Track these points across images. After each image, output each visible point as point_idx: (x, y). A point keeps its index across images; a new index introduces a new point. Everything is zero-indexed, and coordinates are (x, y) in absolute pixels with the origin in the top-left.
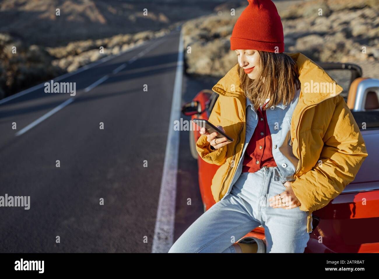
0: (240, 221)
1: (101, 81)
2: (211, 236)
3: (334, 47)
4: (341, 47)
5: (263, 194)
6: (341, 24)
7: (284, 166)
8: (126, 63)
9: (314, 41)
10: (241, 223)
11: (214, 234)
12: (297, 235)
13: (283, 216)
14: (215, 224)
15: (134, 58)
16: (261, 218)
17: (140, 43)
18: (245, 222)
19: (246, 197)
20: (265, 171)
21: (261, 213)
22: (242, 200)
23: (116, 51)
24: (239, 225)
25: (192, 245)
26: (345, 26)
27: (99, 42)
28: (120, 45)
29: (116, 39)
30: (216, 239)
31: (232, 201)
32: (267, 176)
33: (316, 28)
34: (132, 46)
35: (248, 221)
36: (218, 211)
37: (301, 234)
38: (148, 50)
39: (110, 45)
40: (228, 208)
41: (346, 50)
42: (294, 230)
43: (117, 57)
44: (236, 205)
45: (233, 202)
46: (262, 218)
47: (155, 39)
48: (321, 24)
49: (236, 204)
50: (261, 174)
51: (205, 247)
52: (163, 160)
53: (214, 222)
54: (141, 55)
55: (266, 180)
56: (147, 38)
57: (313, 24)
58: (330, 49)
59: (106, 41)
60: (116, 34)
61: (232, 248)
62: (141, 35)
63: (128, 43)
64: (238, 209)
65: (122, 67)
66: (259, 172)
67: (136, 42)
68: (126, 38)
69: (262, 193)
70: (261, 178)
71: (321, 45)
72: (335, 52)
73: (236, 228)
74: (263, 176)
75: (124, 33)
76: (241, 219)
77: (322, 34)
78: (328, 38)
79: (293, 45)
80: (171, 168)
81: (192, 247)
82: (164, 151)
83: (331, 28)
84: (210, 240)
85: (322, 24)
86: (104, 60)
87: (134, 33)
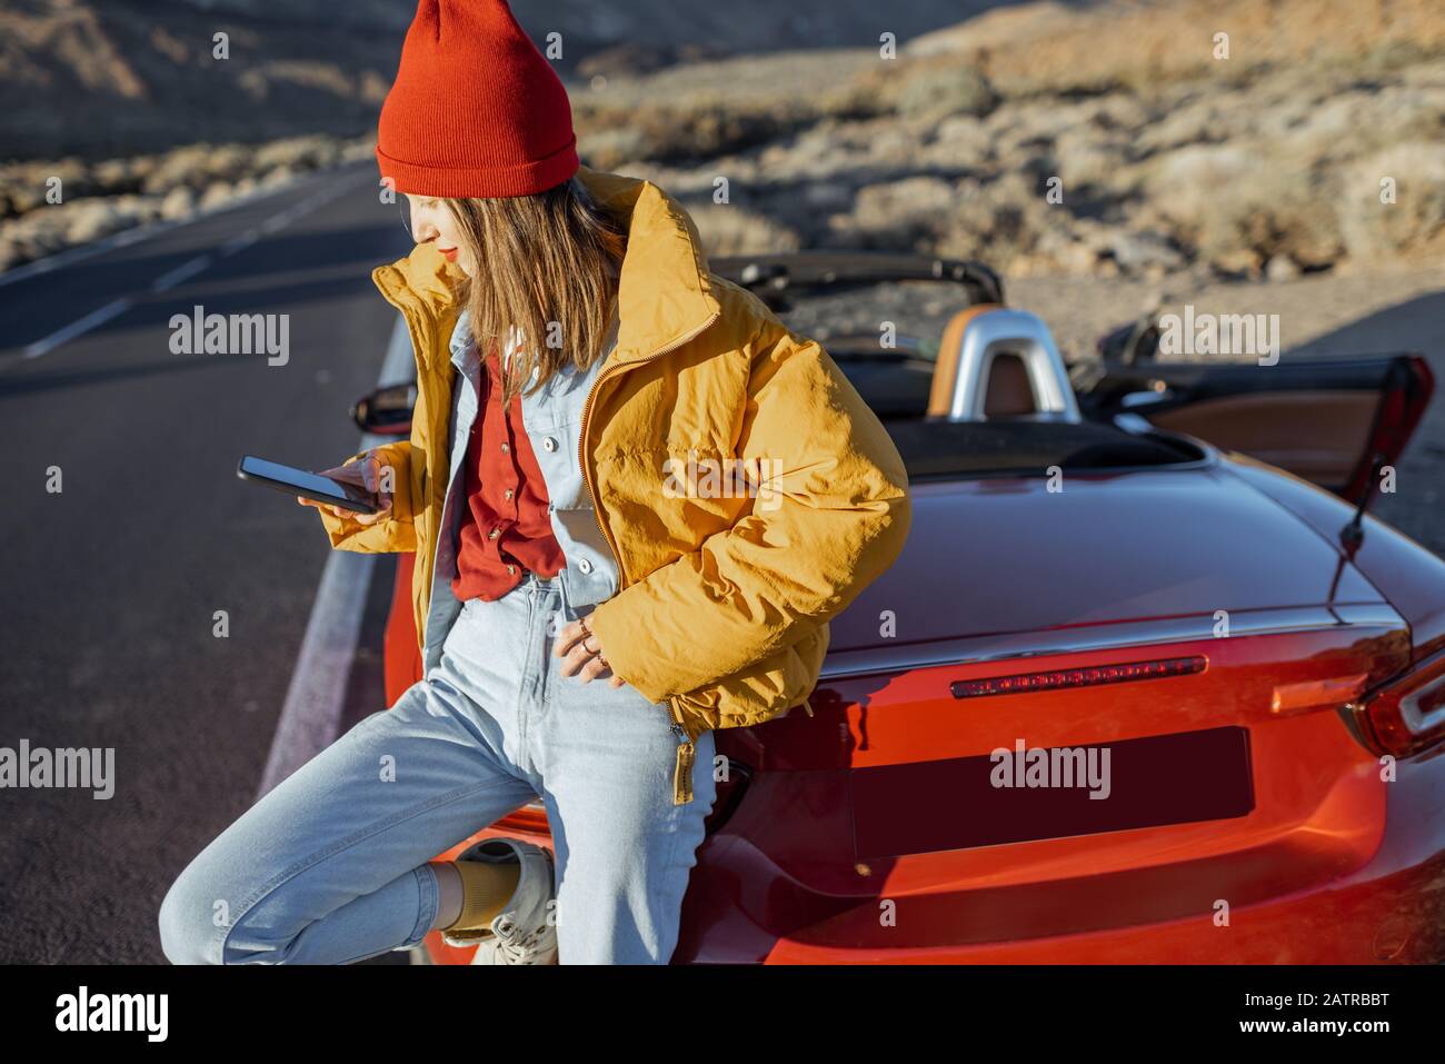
0: (456, 777)
1: (97, 318)
2: (337, 827)
3: (986, 222)
4: (1009, 222)
5: (528, 671)
6: (1024, 145)
7: (585, 567)
8: (214, 253)
9: (920, 196)
10: (460, 783)
11: (349, 818)
12: (648, 817)
13: (600, 751)
14: (357, 784)
15: (249, 236)
16: (528, 761)
17: (280, 180)
18: (476, 780)
19: (478, 689)
20: (535, 589)
21: (528, 741)
22: (466, 702)
23: (176, 206)
24: (451, 789)
25: (258, 859)
26: (1036, 153)
27: (111, 172)
28: (196, 186)
29: (183, 162)
30: (356, 838)
31: (431, 706)
32: (540, 606)
33: (940, 155)
34: (247, 190)
35: (487, 774)
36: (375, 740)
37: (667, 815)
38: (305, 208)
39: (155, 183)
40: (413, 728)
41: (1025, 234)
42: (637, 799)
43: (177, 229)
44: (444, 717)
45: (433, 710)
46: (531, 761)
47: (336, 167)
48: (958, 140)
49: (443, 713)
50: (520, 604)
51: (307, 863)
52: (303, 616)
53: (355, 777)
54: (277, 224)
55: (536, 623)
56: (307, 164)
57: (930, 138)
58: (972, 229)
59: (141, 166)
60: (184, 141)
61: (425, 877)
62: (283, 151)
63: (232, 177)
64: (450, 733)
65: (195, 267)
66: (516, 598)
67: (261, 174)
68: (222, 159)
69: (526, 668)
70: (519, 618)
71: (941, 214)
72: (987, 239)
73: (437, 801)
74: (526, 611)
75: (216, 141)
76: (460, 769)
77: (952, 177)
78: (968, 189)
79: (846, 208)
80: (332, 642)
81: (258, 866)
82: (314, 583)
83: (991, 155)
84: (330, 840)
85: (961, 142)
86: (124, 239)
87: (258, 140)
